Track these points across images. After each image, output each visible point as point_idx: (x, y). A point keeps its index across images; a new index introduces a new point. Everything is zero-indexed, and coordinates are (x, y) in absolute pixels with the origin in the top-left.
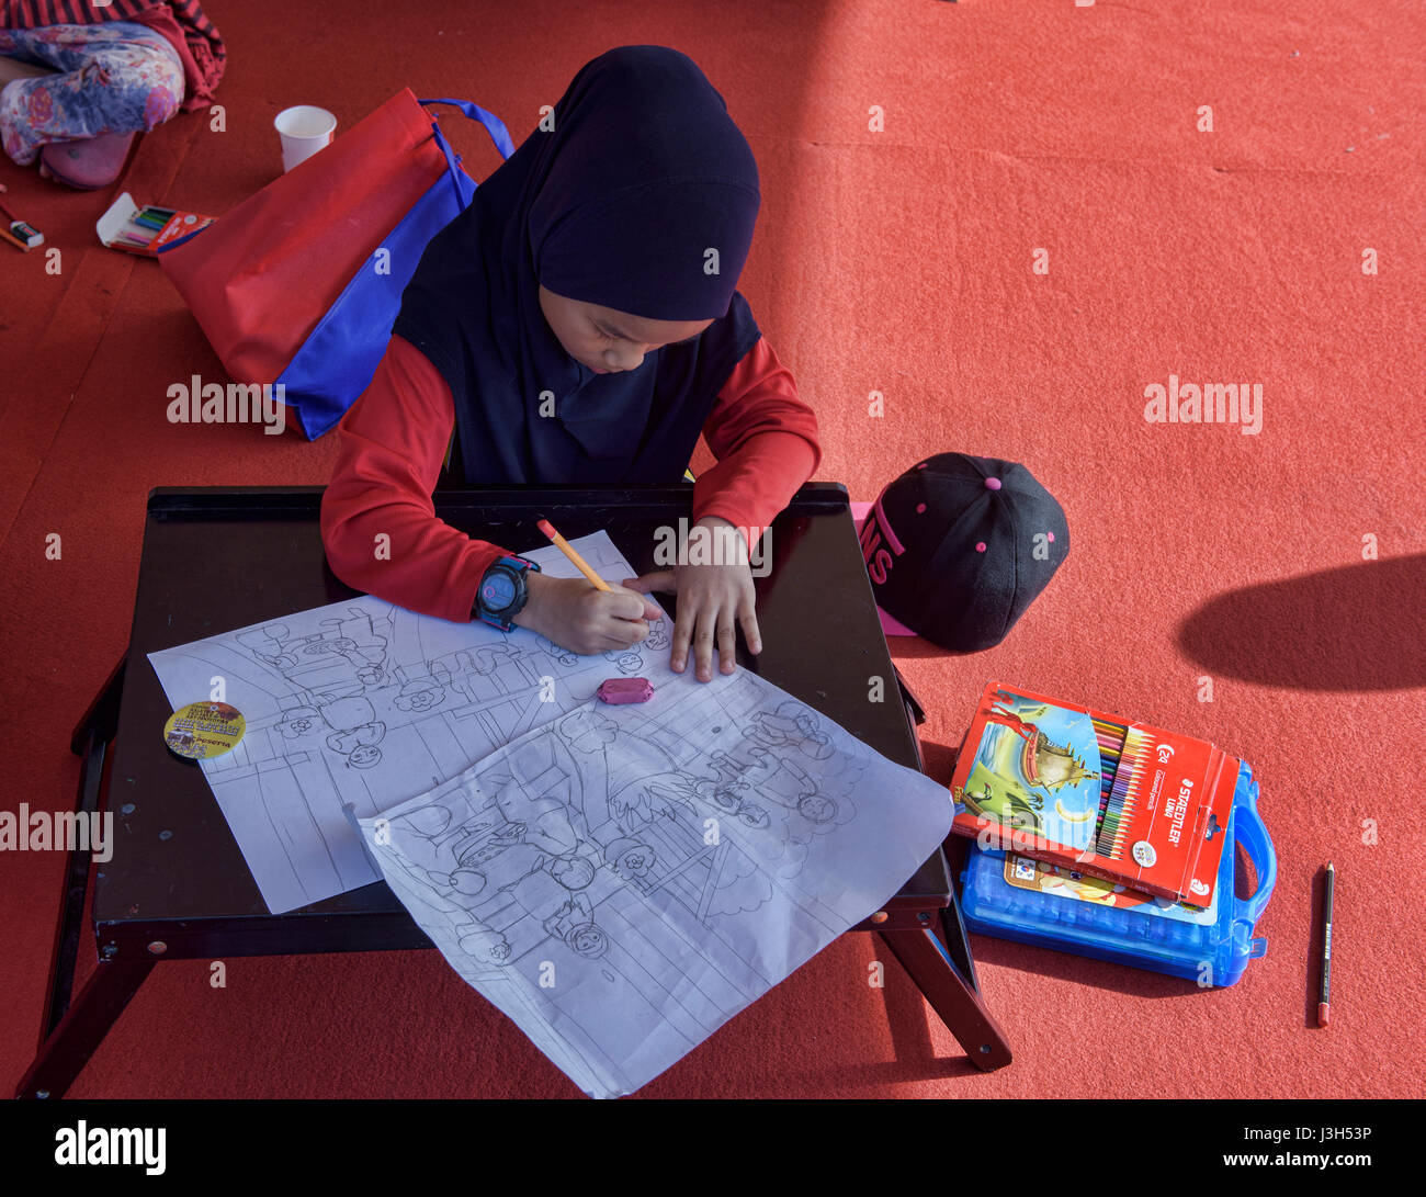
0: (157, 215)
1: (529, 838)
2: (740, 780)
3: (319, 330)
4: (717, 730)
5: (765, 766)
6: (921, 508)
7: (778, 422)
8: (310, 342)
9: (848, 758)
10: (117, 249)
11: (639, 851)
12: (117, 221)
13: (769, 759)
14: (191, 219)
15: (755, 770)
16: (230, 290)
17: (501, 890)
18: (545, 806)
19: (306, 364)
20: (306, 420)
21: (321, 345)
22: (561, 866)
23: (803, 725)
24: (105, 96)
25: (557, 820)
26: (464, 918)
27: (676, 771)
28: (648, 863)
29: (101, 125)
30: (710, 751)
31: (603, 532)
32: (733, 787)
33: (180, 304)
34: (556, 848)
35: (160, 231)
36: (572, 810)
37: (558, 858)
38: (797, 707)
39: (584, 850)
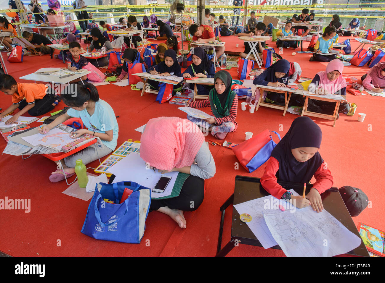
0: (230, 143)
1: (288, 224)
2: (323, 226)
4: (320, 218)
5: (327, 226)
10: (225, 147)
11: (305, 232)
12: (226, 144)
13: (328, 225)
14: (234, 144)
15: (325, 226)
17: (282, 230)
18: (291, 221)
19: (251, 163)
22: (292, 230)
23: (335, 221)
24: (225, 128)
25: (292, 223)
26: (276, 232)
27: (312, 222)
28: (306, 233)
29: (224, 131)
30: (319, 221)
32: (321, 227)
33: (234, 154)
34: (291, 227)
36: (295, 223)
37: (292, 229)
38: (334, 218)
39: (296, 229)
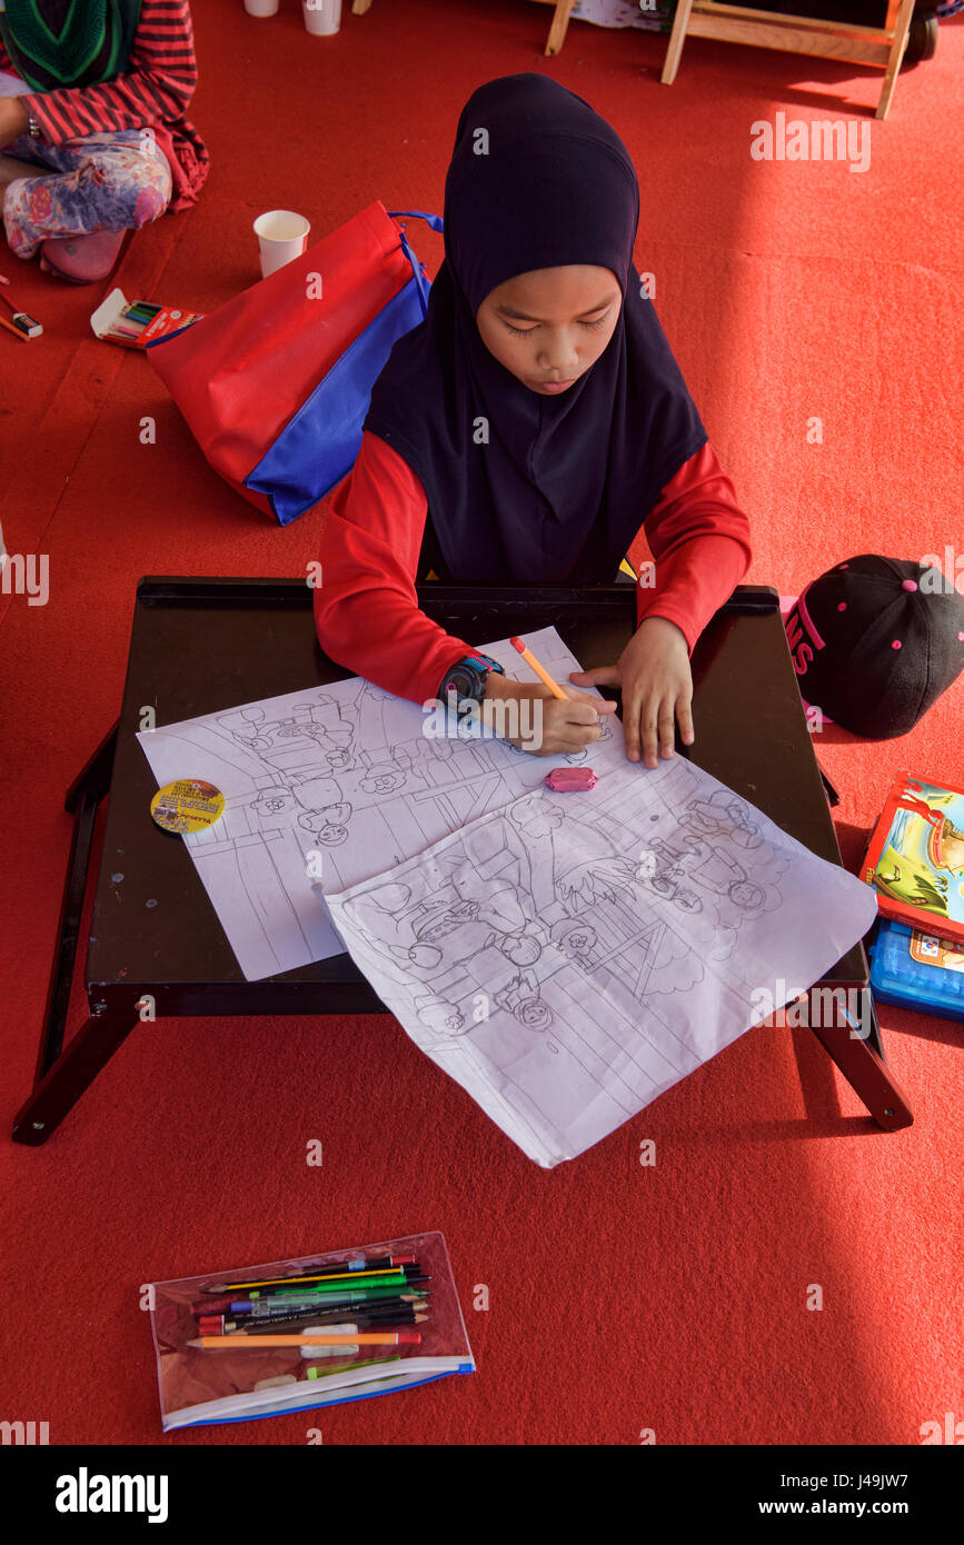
0: (145, 310)
1: (482, 916)
2: (675, 866)
3: (292, 425)
4: (655, 818)
5: (699, 853)
6: (842, 607)
7: (712, 525)
8: (284, 436)
9: (776, 849)
10: (109, 341)
11: (582, 931)
12: (110, 315)
13: (702, 847)
14: (176, 315)
15: (689, 857)
16: (212, 386)
17: (456, 964)
18: (496, 886)
19: (281, 457)
20: (279, 507)
21: (293, 438)
22: (511, 943)
23: (734, 814)
24: (99, 195)
25: (507, 899)
26: (422, 990)
27: (616, 857)
28: (592, 939)
29: (95, 221)
30: (648, 837)
31: (552, 628)
32: (670, 873)
33: (167, 395)
34: (506, 926)
35: (147, 325)
36: (522, 891)
37: (507, 935)
38: (728, 796)
39: (532, 929)
